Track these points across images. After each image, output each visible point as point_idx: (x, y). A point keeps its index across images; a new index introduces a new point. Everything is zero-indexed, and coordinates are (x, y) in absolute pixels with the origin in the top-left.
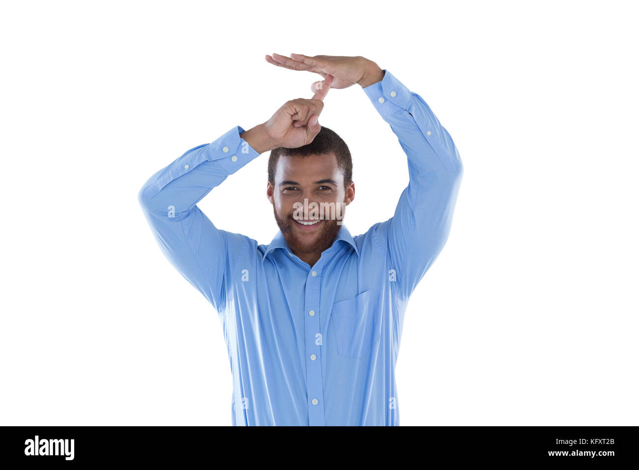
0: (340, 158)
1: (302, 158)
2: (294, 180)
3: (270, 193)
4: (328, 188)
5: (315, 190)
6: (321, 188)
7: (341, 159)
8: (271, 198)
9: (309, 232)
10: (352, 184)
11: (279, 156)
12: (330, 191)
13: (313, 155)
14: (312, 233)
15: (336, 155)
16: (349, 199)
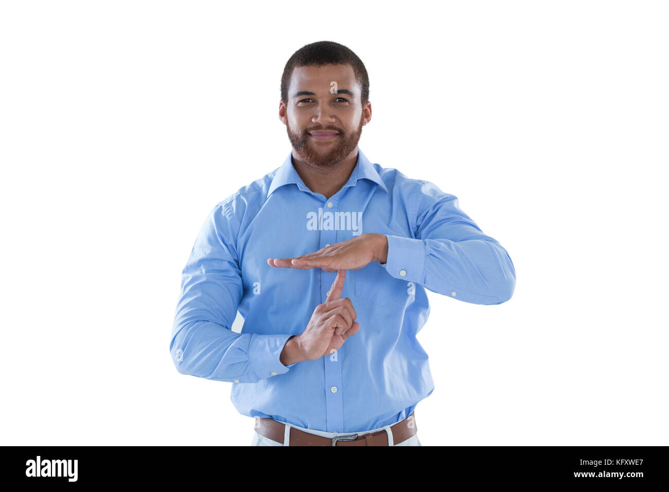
0: (357, 71)
1: (318, 67)
2: (310, 90)
3: (283, 113)
4: (344, 100)
5: (331, 102)
6: (337, 100)
7: (358, 73)
8: (283, 118)
9: (324, 141)
10: (369, 104)
11: (293, 69)
12: (347, 103)
13: (330, 64)
14: (328, 143)
15: (353, 67)
16: (365, 120)
